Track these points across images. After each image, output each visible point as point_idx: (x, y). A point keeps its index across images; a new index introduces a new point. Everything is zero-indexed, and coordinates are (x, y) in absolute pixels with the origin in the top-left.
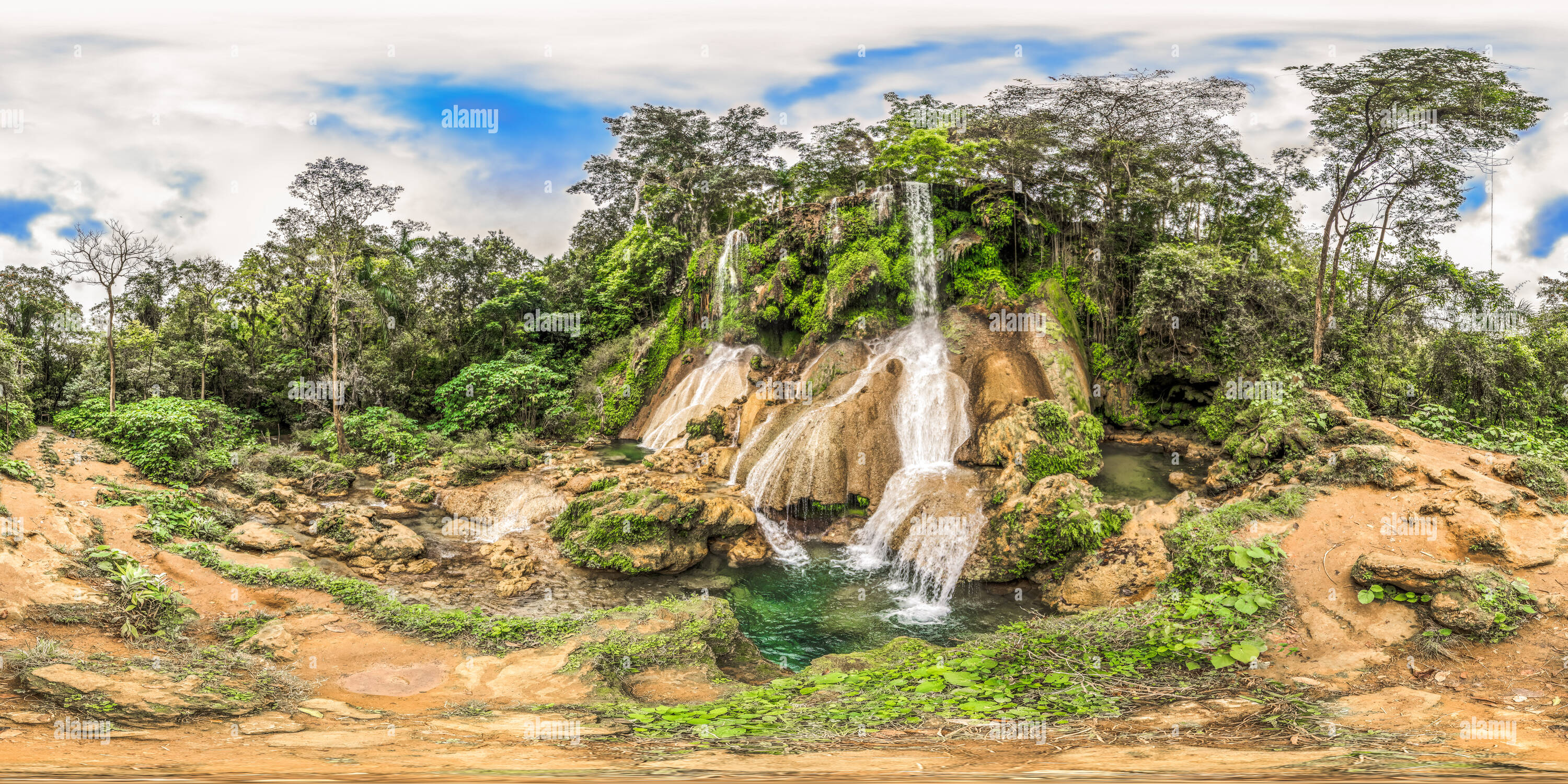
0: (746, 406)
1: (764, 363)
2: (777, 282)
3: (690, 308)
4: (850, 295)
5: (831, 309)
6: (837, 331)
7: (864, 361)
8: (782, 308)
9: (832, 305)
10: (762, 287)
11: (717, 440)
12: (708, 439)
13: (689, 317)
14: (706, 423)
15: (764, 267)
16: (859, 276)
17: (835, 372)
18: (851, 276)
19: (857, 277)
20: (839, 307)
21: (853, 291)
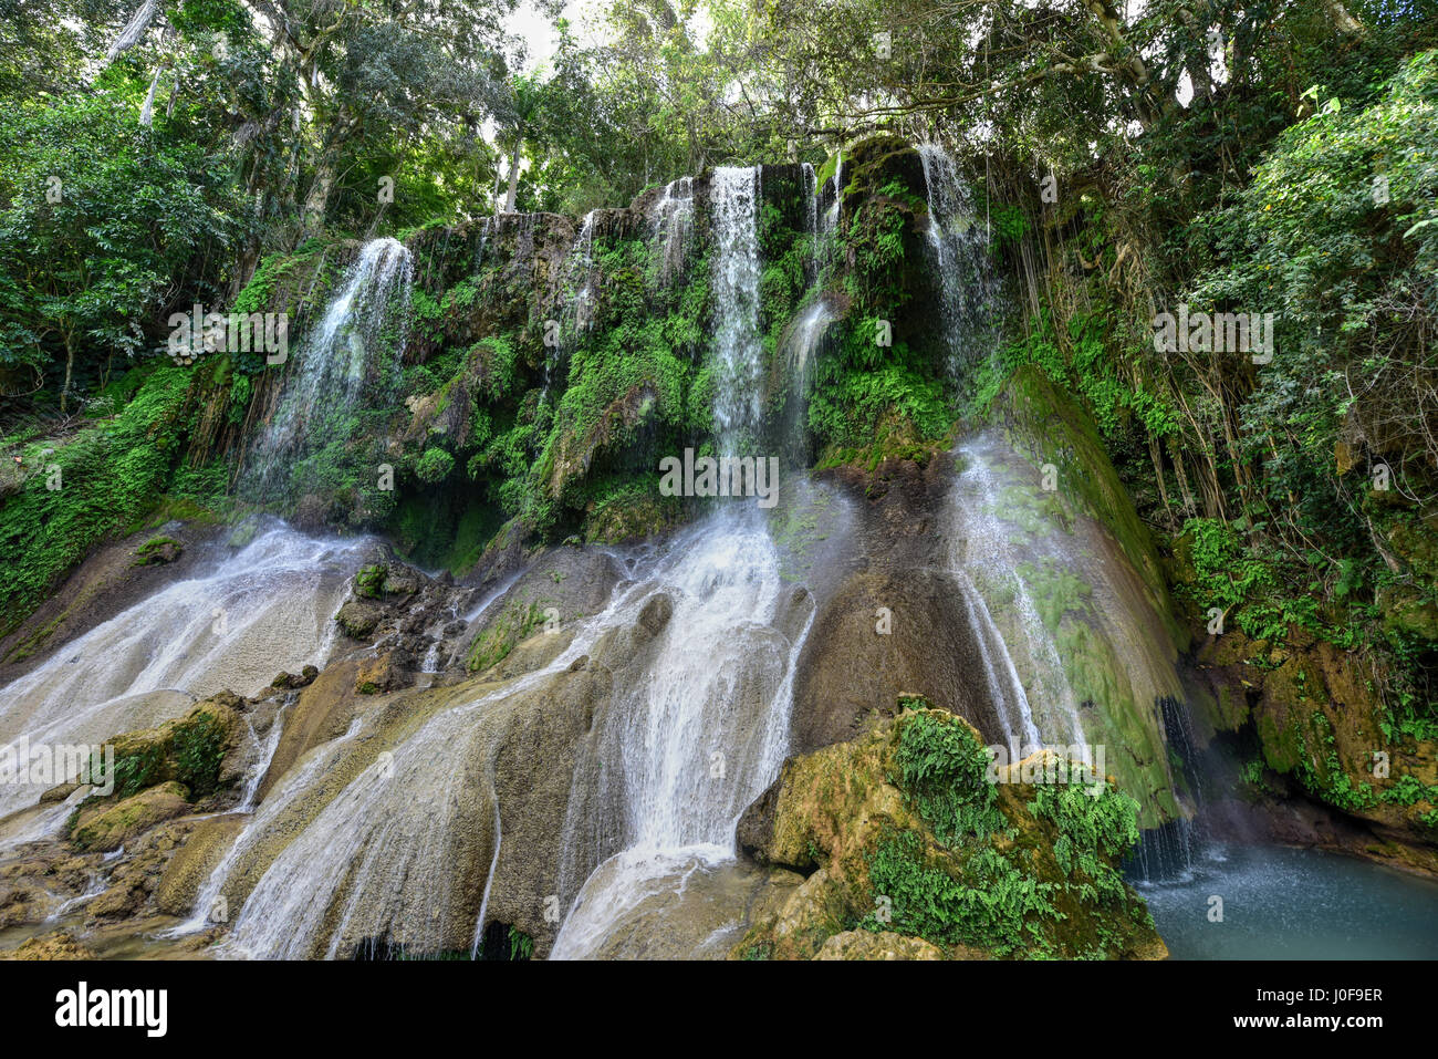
0: (308, 694)
1: (391, 584)
2: (460, 396)
3: (211, 410)
4: (599, 449)
5: (559, 476)
6: (567, 522)
7: (603, 597)
8: (462, 457)
9: (563, 468)
10: (425, 400)
11: (193, 798)
12: (164, 796)
13: (203, 434)
14: (169, 746)
15: (435, 353)
16: (619, 408)
17: (535, 619)
18: (603, 408)
19: (615, 410)
20: (575, 474)
21: (606, 442)
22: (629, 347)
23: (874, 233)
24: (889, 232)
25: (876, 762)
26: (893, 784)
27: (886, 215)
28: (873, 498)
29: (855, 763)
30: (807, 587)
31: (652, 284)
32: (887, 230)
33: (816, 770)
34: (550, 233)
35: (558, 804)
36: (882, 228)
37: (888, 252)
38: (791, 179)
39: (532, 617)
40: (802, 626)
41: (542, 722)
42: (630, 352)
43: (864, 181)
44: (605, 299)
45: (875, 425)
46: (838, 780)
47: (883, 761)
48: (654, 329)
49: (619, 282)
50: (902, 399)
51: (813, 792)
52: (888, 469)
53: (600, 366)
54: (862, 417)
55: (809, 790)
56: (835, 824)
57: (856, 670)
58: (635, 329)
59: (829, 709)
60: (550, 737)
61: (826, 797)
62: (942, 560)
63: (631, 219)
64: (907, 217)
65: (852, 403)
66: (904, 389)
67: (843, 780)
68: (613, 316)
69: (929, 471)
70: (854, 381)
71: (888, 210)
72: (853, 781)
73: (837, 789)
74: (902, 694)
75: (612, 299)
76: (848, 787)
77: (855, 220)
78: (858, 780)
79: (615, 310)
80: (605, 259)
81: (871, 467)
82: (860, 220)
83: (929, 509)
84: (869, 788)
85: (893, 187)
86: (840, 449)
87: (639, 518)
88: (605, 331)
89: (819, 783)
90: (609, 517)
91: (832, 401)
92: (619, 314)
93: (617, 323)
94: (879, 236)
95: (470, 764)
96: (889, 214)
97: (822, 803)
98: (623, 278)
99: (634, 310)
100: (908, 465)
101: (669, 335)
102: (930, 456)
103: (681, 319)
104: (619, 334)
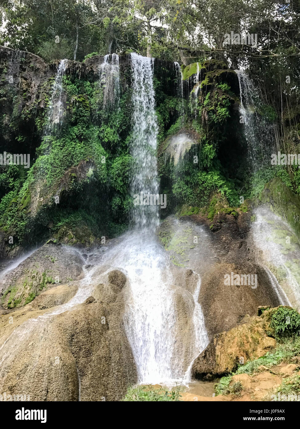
4: (63, 192)
5: (36, 205)
9: (38, 200)
16: (74, 171)
17: (46, 281)
18: (65, 169)
19: (72, 172)
20: (46, 205)
21: (67, 189)
22: (81, 138)
23: (216, 105)
24: (224, 107)
25: (260, 329)
26: (271, 336)
27: (223, 99)
28: (214, 231)
29: (251, 331)
30: (192, 269)
31: (95, 107)
32: (222, 106)
33: (235, 335)
34: (32, 65)
35: (106, 361)
36: (221, 104)
37: (223, 115)
38: (168, 68)
39: (44, 279)
40: (195, 286)
41: (88, 324)
42: (81, 141)
43: (211, 80)
44: (69, 110)
45: (209, 197)
46: (245, 338)
47: (264, 328)
48: (95, 131)
49: (79, 102)
50: (221, 186)
51: (235, 343)
52: (220, 218)
53: (64, 146)
54: (202, 192)
55: (233, 343)
56: (247, 354)
57: (233, 301)
58: (84, 129)
59: (223, 317)
60: (95, 330)
61: (241, 345)
62: (253, 259)
63: (85, 69)
64: (232, 102)
65: (197, 185)
66: (222, 182)
67: (247, 338)
68: (73, 119)
69: (239, 220)
70: (199, 174)
71: (224, 97)
72: (252, 337)
73: (245, 342)
74: (260, 307)
75: (74, 110)
76: (250, 340)
77: (207, 97)
78: (254, 337)
79: (74, 116)
80: (69, 87)
81: (209, 217)
82: (209, 98)
83: (242, 238)
84: (260, 339)
85: (224, 86)
86: (191, 207)
87: (81, 234)
88: (67, 128)
89: (237, 340)
90: (65, 231)
91: (187, 183)
92: (76, 119)
93: (74, 124)
94: (218, 108)
95: (61, 342)
96: (225, 99)
97: (240, 347)
98: (80, 100)
99: (85, 119)
100: (229, 217)
101: (101, 135)
102: (238, 214)
103: (109, 129)
104: (76, 130)
